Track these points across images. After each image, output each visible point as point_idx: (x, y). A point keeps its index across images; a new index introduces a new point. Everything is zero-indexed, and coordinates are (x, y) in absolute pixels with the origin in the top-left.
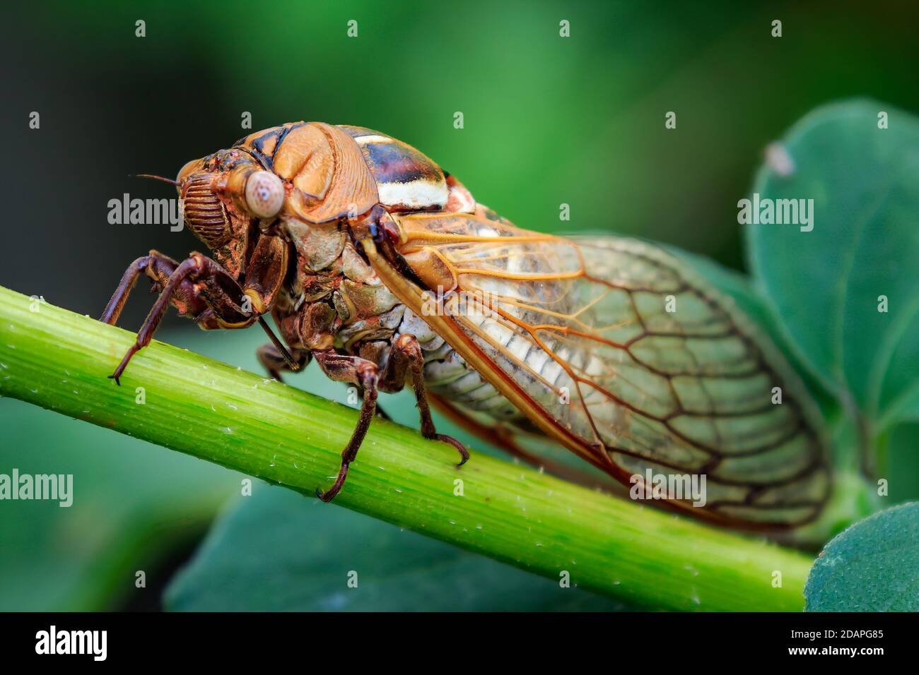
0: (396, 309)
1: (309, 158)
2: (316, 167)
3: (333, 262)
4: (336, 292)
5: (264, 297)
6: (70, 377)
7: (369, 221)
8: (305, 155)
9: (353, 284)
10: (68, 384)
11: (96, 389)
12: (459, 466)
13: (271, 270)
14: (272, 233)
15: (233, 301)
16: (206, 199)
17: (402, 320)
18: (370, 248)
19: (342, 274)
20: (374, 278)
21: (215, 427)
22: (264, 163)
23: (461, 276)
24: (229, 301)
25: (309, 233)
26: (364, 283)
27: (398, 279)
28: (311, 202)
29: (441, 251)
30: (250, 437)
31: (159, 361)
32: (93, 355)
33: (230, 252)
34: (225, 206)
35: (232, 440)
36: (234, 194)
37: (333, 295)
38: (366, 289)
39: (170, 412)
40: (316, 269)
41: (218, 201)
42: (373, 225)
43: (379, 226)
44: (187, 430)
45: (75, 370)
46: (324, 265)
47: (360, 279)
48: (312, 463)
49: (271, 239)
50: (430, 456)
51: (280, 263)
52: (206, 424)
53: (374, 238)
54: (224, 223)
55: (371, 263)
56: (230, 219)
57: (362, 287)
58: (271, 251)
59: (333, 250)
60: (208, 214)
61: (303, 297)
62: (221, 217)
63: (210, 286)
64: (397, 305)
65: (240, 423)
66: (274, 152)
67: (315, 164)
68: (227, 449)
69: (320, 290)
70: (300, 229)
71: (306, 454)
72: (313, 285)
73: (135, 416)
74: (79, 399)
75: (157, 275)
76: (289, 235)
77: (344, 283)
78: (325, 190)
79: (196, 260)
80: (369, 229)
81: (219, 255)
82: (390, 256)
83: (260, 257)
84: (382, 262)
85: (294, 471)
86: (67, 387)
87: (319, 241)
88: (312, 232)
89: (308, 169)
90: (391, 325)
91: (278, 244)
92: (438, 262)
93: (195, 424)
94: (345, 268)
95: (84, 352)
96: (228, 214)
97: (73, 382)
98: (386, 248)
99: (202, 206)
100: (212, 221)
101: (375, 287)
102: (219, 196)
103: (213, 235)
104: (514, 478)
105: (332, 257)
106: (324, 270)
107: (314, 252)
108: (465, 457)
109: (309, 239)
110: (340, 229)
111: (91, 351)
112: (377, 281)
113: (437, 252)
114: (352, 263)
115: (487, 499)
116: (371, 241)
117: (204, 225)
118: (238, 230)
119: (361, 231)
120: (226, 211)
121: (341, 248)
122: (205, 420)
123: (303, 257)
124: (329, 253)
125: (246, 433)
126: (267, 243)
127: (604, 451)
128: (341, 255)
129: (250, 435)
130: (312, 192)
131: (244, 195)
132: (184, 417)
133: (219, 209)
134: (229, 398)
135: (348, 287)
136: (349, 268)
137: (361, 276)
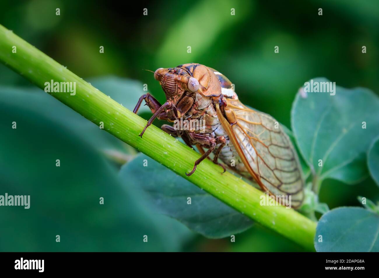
0: (217, 125)
1: (204, 76)
2: (206, 79)
3: (205, 108)
4: (202, 117)
5: (181, 114)
6: (129, 130)
7: (219, 99)
8: (203, 75)
9: (208, 115)
10: (128, 132)
11: (135, 135)
12: (222, 174)
13: (186, 106)
14: (190, 96)
15: (175, 115)
16: (172, 82)
17: (217, 128)
18: (218, 106)
19: (206, 112)
20: (216, 115)
21: (162, 151)
22: (191, 75)
23: (238, 119)
24: (174, 115)
25: (201, 98)
26: (212, 116)
27: (223, 117)
28: (204, 89)
29: (234, 111)
30: (170, 156)
31: (152, 129)
32: (136, 125)
33: (173, 98)
34: (178, 85)
35: (165, 156)
36: (183, 83)
37: (201, 117)
38: (212, 118)
39: (152, 145)
40: (199, 109)
41: (176, 83)
42: (220, 100)
43: (222, 101)
44: (155, 151)
45: (131, 128)
46: (202, 108)
47: (211, 115)
48: (185, 166)
49: (189, 98)
50: (216, 170)
51: (190, 105)
52: (160, 150)
53: (220, 104)
54: (176, 90)
55: (217, 111)
56: (178, 90)
57: (211, 117)
58: (188, 101)
59: (206, 105)
60: (172, 87)
61: (191, 116)
62: (176, 88)
63: (171, 111)
64: (217, 124)
65: (169, 151)
66: (193, 72)
67: (206, 78)
68: (164, 158)
69: (198, 115)
70: (199, 97)
71: (184, 163)
72: (196, 113)
73: (142, 144)
74: (129, 137)
75: (148, 100)
76: (195, 97)
77: (206, 115)
78: (208, 87)
79: (169, 103)
80: (219, 101)
81: (170, 99)
82: (222, 110)
83: (183, 102)
84: (220, 111)
85: (179, 167)
86: (127, 133)
87: (203, 101)
88: (203, 99)
89: (204, 79)
90: (213, 129)
91: (191, 99)
92: (233, 114)
93: (157, 150)
94: (208, 111)
95: (134, 123)
96: (178, 88)
97: (129, 132)
98: (222, 108)
99: (171, 84)
100: (172, 89)
101: (215, 118)
102: (176, 82)
103: (172, 93)
104: (235, 179)
105: (206, 107)
106: (201, 110)
107: (201, 104)
108: (225, 171)
109: (201, 100)
110: (210, 99)
111: (136, 124)
112: (216, 116)
113: (233, 111)
114: (211, 110)
115: (228, 185)
116: (219, 104)
117: (170, 89)
118: (179, 93)
119: (216, 101)
120: (177, 87)
121: (209, 104)
122: (160, 149)
123: (196, 105)
124: (205, 105)
125: (170, 154)
126: (187, 98)
127: (259, 177)
128: (208, 107)
129: (171, 155)
130: (205, 87)
131: (187, 84)
132: (155, 147)
133: (176, 86)
134: (168, 143)
135: (207, 116)
136: (209, 111)
137: (212, 114)
